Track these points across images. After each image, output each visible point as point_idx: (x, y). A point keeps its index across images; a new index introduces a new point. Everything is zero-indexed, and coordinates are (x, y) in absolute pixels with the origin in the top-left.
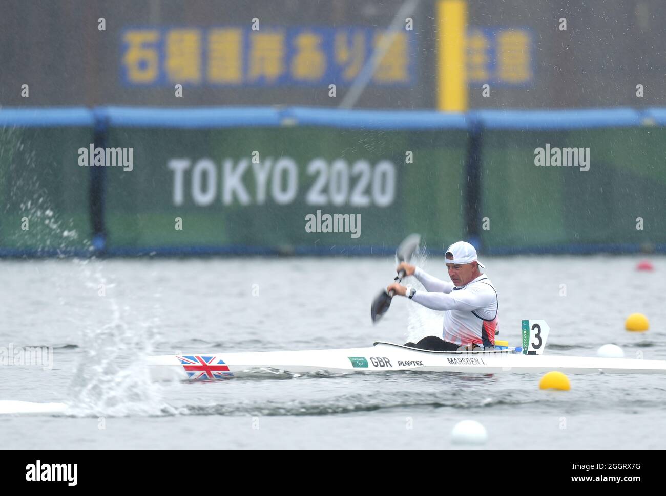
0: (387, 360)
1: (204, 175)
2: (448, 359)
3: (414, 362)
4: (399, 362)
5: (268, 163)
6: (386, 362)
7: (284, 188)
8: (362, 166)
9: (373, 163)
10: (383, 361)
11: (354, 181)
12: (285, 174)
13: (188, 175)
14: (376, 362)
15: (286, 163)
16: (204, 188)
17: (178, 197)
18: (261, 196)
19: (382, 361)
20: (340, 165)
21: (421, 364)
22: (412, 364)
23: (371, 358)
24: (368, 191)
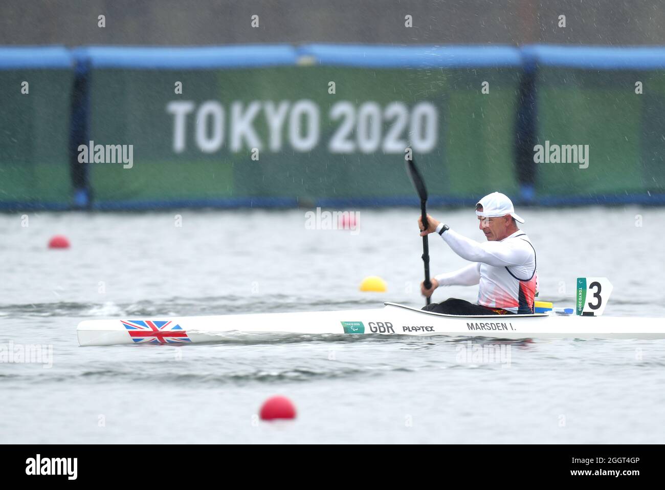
0: (389, 325)
1: (210, 119)
2: (468, 324)
3: (423, 327)
4: (404, 327)
5: (284, 107)
6: (388, 327)
7: (304, 133)
8: (396, 109)
9: (410, 106)
10: (385, 326)
11: (387, 126)
12: (304, 118)
13: (191, 119)
14: (374, 327)
15: (306, 107)
16: (210, 134)
17: (179, 143)
18: (275, 143)
19: (383, 326)
20: (370, 109)
21: (432, 330)
22: (420, 329)
23: (370, 323)
24: (405, 136)
